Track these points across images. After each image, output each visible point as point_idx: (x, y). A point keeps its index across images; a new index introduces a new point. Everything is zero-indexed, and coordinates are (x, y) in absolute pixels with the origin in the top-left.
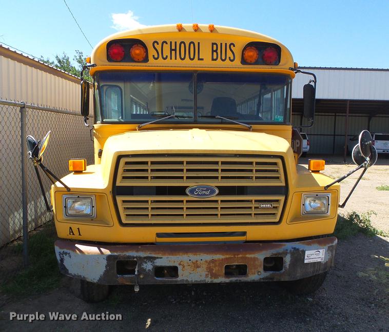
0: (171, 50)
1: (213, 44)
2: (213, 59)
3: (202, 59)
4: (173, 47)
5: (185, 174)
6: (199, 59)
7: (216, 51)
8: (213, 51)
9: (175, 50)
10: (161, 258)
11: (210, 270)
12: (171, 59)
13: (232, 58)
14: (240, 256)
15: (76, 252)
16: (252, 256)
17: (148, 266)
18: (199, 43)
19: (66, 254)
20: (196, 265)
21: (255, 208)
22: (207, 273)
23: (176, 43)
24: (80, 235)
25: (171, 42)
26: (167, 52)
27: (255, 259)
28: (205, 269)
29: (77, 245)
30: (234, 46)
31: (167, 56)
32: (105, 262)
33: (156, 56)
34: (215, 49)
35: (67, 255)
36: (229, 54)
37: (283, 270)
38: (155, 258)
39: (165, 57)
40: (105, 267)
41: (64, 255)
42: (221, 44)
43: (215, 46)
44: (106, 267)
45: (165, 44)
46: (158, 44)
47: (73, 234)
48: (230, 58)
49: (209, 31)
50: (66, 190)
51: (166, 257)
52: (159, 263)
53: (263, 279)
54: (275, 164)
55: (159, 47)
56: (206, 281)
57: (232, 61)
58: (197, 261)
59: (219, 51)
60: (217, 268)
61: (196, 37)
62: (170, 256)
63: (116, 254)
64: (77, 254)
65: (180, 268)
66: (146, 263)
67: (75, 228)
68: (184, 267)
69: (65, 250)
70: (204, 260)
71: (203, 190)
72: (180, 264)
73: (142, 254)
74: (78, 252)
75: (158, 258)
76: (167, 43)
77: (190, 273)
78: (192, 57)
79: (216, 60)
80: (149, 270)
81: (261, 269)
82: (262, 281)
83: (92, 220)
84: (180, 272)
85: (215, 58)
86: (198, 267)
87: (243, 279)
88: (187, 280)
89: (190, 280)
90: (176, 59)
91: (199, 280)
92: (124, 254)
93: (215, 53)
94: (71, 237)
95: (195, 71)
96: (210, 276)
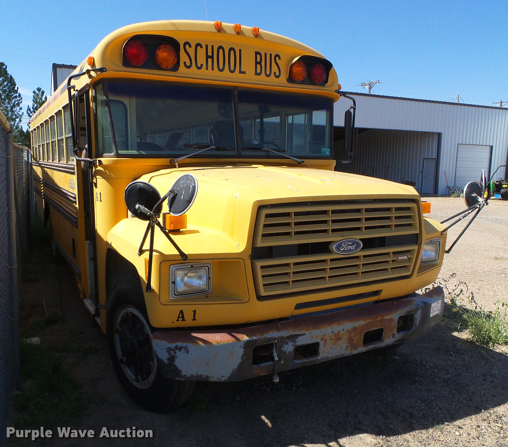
0: (207, 57)
1: (257, 53)
2: (256, 74)
3: (244, 73)
4: (210, 54)
5: (330, 227)
6: (241, 72)
7: (260, 63)
8: (257, 63)
9: (212, 57)
10: (304, 334)
11: (350, 340)
12: (207, 69)
13: (277, 74)
14: (379, 319)
15: (197, 343)
16: (389, 317)
17: (289, 348)
18: (240, 50)
19: (180, 349)
20: (338, 337)
21: (393, 261)
22: (347, 345)
23: (213, 47)
24: (194, 319)
25: (207, 46)
26: (201, 59)
27: (391, 320)
28: (346, 341)
29: (194, 335)
30: (280, 59)
31: (202, 65)
32: (241, 351)
33: (188, 64)
34: (258, 60)
35: (183, 350)
36: (275, 68)
37: (414, 328)
38: (297, 336)
39: (199, 65)
40: (240, 358)
41: (177, 352)
42: (266, 54)
43: (258, 56)
44: (242, 357)
45: (199, 47)
46: (190, 46)
47: (183, 320)
48: (275, 73)
49: (253, 36)
50: (180, 258)
51: (310, 332)
52: (301, 341)
53: (397, 341)
54: (408, 209)
55: (191, 51)
56: (346, 354)
57: (277, 77)
58: (339, 332)
59: (263, 63)
60: (357, 337)
61: (236, 42)
62: (313, 331)
63: (255, 338)
64: (200, 345)
65: (322, 343)
66: (287, 344)
67: (188, 310)
68: (326, 342)
69: (179, 344)
70: (345, 330)
71: (349, 245)
72: (322, 339)
73: (284, 333)
74: (201, 343)
75: (300, 335)
76: (201, 47)
77: (332, 348)
78: (232, 69)
79: (259, 74)
80: (290, 352)
81: (395, 331)
82: (395, 343)
83: (207, 297)
84: (321, 348)
85: (259, 71)
86: (340, 339)
87: (379, 345)
88: (328, 357)
89: (330, 356)
90: (213, 69)
91: (339, 355)
92: (264, 336)
93: (258, 66)
94: (181, 324)
95: (236, 88)
96: (350, 348)
